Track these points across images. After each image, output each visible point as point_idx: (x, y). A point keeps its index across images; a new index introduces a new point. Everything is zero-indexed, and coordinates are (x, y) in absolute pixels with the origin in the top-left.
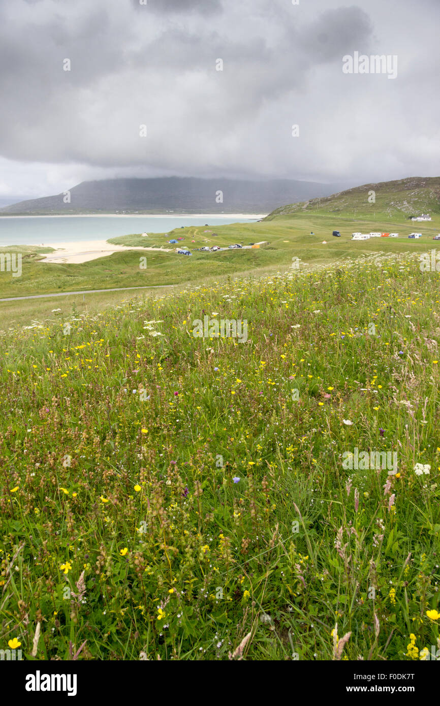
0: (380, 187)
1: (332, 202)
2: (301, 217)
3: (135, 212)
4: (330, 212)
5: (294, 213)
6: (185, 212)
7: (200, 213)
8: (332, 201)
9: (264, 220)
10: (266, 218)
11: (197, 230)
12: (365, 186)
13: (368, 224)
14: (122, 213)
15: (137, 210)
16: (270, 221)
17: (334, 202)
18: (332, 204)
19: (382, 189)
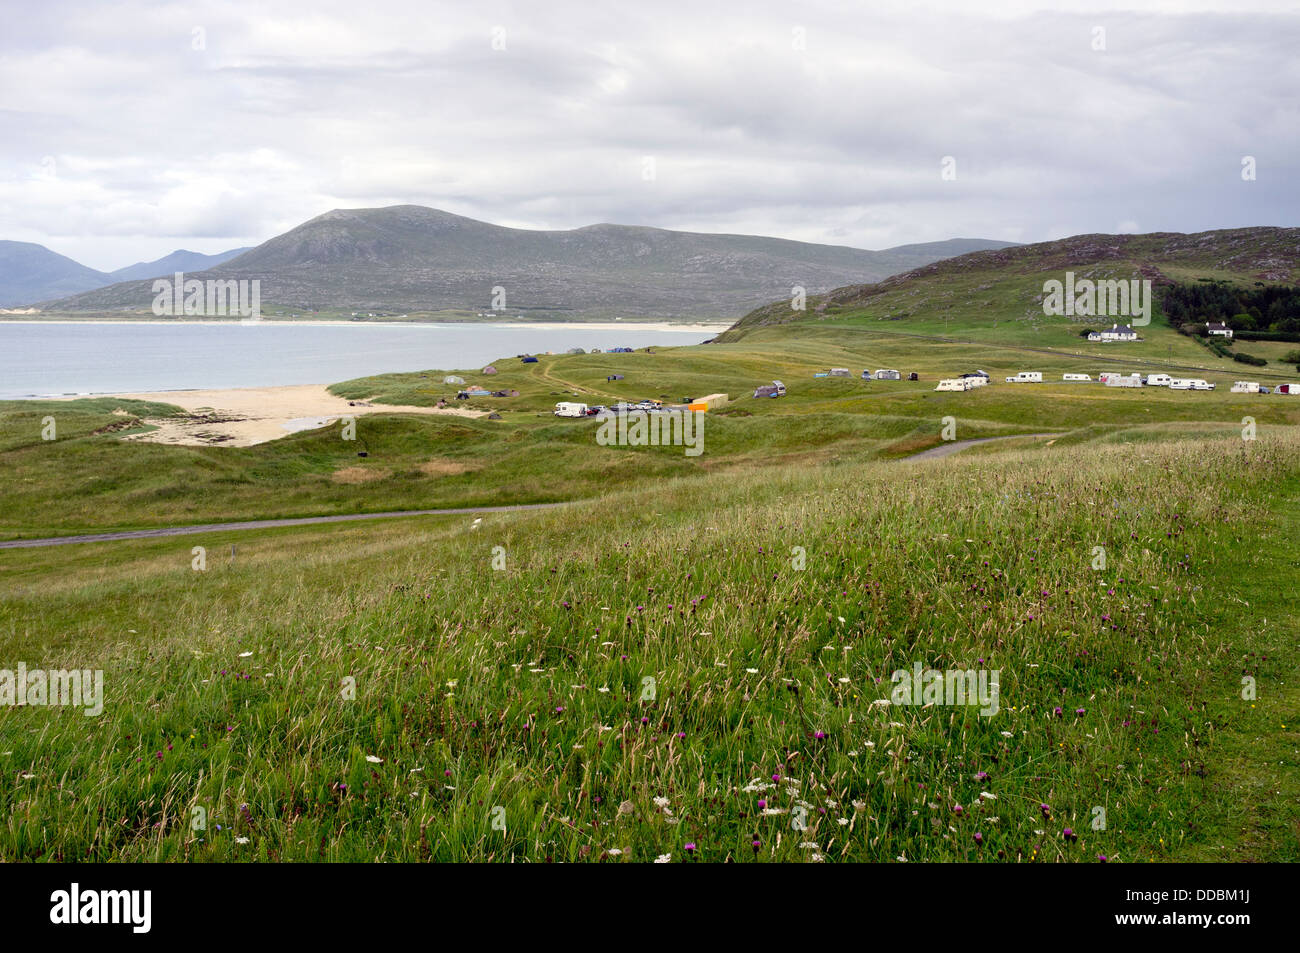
0: (1008, 258)
1: (888, 296)
2: (813, 333)
3: (400, 317)
4: (884, 319)
5: (795, 320)
6: (525, 316)
7: (563, 321)
8: (890, 293)
9: (722, 339)
10: (725, 334)
11: (552, 365)
12: (971, 255)
13: (979, 349)
14: (368, 319)
15: (404, 311)
16: (736, 341)
17: (895, 295)
18: (888, 299)
19: (1012, 264)
